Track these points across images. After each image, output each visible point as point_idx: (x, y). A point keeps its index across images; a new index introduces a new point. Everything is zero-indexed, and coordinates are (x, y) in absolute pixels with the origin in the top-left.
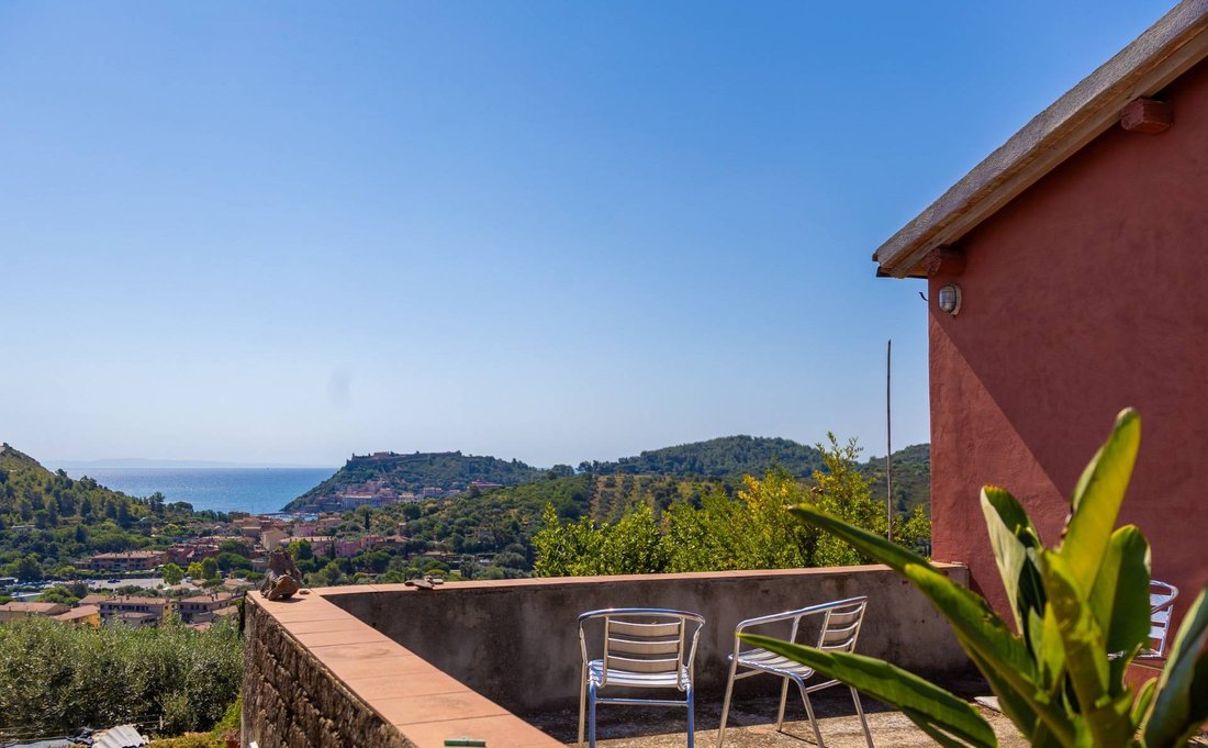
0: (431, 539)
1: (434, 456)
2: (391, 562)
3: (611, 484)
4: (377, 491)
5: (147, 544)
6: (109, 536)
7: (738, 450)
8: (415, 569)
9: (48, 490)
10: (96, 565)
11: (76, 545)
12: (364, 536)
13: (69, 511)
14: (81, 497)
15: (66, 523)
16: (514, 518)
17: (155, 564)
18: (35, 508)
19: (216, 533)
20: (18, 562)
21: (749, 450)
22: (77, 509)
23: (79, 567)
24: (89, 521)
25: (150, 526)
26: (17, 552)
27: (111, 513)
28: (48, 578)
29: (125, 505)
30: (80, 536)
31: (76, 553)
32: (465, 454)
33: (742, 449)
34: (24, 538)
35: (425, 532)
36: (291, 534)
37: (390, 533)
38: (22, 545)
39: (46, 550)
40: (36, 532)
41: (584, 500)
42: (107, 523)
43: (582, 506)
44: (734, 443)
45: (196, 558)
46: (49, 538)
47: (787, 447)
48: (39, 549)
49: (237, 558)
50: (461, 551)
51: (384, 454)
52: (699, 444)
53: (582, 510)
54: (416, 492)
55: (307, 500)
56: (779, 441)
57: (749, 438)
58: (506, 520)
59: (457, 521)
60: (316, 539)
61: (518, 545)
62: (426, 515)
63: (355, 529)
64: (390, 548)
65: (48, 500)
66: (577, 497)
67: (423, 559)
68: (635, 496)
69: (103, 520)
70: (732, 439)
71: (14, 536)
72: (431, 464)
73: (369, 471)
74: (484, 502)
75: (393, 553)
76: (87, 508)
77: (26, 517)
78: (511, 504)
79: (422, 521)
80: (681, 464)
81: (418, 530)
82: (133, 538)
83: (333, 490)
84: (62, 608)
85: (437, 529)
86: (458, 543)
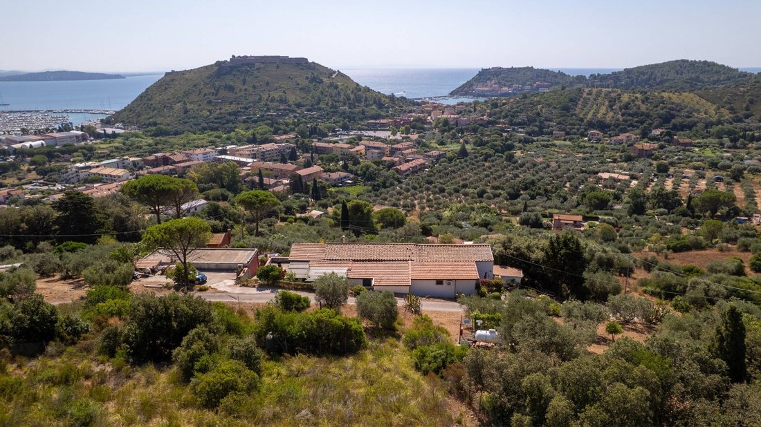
0: (500, 118)
1: (520, 69)
2: (479, 130)
3: (590, 94)
4: (491, 86)
5: (387, 116)
6: (374, 112)
7: (678, 68)
8: (489, 133)
9: (352, 92)
10: (368, 125)
11: (362, 116)
12: (473, 116)
13: (359, 101)
14: (364, 95)
15: (358, 106)
16: (539, 110)
17: (389, 125)
18: (348, 100)
19: (414, 111)
20: (342, 122)
21: (685, 68)
22: (363, 100)
23: (362, 125)
24: (366, 106)
25: (389, 108)
26: (341, 119)
27: (375, 102)
28: (352, 129)
29: (380, 99)
30: (363, 112)
31: (361, 119)
32: (535, 67)
33: (681, 67)
34: (344, 113)
35: (498, 115)
36: (443, 113)
37: (483, 115)
38: (343, 116)
39: (351, 118)
40: (348, 110)
41: (574, 101)
42: (372, 107)
43: (573, 105)
44: (677, 64)
45: (403, 125)
46: (352, 113)
47: (709, 66)
48: (349, 117)
49: (419, 124)
50: (512, 125)
51: (497, 68)
52: (657, 65)
53: (572, 107)
54: (509, 87)
55: (460, 90)
56: (705, 62)
57: (687, 61)
58: (535, 111)
59: (513, 110)
60: (452, 116)
61: (538, 123)
62: (501, 106)
63: (470, 112)
64: (480, 122)
65: (352, 96)
66: (571, 100)
67: (493, 128)
68: (600, 100)
69: (372, 105)
70: (677, 61)
71: (341, 112)
72: (518, 73)
73: (488, 77)
74: (527, 101)
75: (481, 125)
76: (366, 100)
77: (345, 104)
78: (539, 103)
79: (498, 109)
80: (644, 75)
81: (495, 114)
82: (383, 113)
83: (472, 85)
84: (352, 146)
85: (503, 114)
86: (511, 121)
